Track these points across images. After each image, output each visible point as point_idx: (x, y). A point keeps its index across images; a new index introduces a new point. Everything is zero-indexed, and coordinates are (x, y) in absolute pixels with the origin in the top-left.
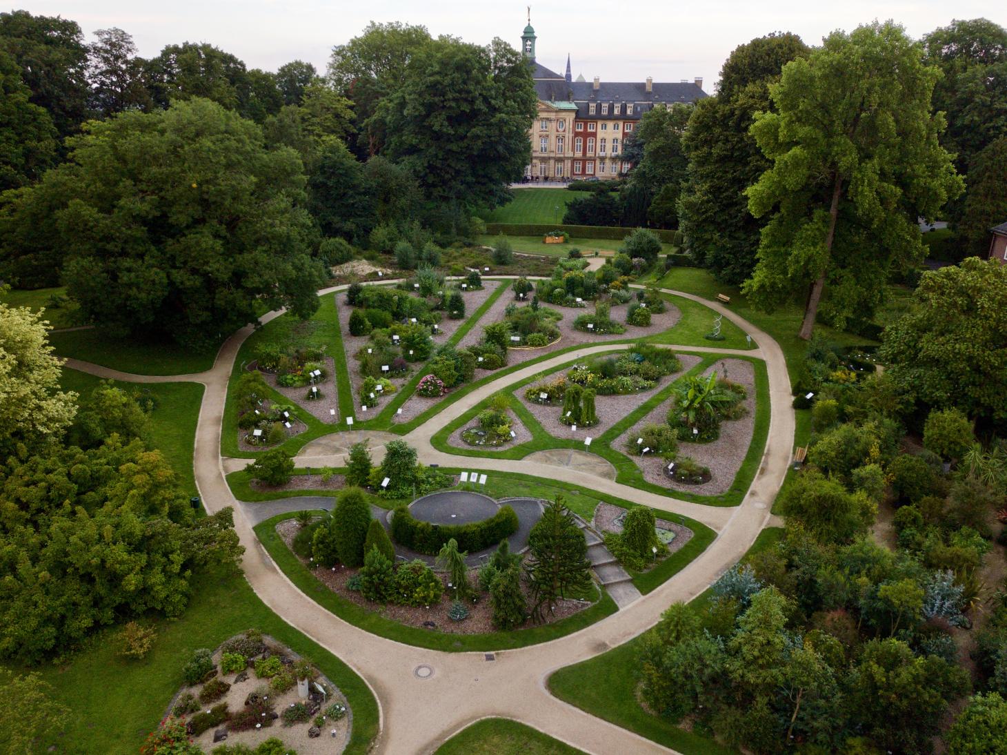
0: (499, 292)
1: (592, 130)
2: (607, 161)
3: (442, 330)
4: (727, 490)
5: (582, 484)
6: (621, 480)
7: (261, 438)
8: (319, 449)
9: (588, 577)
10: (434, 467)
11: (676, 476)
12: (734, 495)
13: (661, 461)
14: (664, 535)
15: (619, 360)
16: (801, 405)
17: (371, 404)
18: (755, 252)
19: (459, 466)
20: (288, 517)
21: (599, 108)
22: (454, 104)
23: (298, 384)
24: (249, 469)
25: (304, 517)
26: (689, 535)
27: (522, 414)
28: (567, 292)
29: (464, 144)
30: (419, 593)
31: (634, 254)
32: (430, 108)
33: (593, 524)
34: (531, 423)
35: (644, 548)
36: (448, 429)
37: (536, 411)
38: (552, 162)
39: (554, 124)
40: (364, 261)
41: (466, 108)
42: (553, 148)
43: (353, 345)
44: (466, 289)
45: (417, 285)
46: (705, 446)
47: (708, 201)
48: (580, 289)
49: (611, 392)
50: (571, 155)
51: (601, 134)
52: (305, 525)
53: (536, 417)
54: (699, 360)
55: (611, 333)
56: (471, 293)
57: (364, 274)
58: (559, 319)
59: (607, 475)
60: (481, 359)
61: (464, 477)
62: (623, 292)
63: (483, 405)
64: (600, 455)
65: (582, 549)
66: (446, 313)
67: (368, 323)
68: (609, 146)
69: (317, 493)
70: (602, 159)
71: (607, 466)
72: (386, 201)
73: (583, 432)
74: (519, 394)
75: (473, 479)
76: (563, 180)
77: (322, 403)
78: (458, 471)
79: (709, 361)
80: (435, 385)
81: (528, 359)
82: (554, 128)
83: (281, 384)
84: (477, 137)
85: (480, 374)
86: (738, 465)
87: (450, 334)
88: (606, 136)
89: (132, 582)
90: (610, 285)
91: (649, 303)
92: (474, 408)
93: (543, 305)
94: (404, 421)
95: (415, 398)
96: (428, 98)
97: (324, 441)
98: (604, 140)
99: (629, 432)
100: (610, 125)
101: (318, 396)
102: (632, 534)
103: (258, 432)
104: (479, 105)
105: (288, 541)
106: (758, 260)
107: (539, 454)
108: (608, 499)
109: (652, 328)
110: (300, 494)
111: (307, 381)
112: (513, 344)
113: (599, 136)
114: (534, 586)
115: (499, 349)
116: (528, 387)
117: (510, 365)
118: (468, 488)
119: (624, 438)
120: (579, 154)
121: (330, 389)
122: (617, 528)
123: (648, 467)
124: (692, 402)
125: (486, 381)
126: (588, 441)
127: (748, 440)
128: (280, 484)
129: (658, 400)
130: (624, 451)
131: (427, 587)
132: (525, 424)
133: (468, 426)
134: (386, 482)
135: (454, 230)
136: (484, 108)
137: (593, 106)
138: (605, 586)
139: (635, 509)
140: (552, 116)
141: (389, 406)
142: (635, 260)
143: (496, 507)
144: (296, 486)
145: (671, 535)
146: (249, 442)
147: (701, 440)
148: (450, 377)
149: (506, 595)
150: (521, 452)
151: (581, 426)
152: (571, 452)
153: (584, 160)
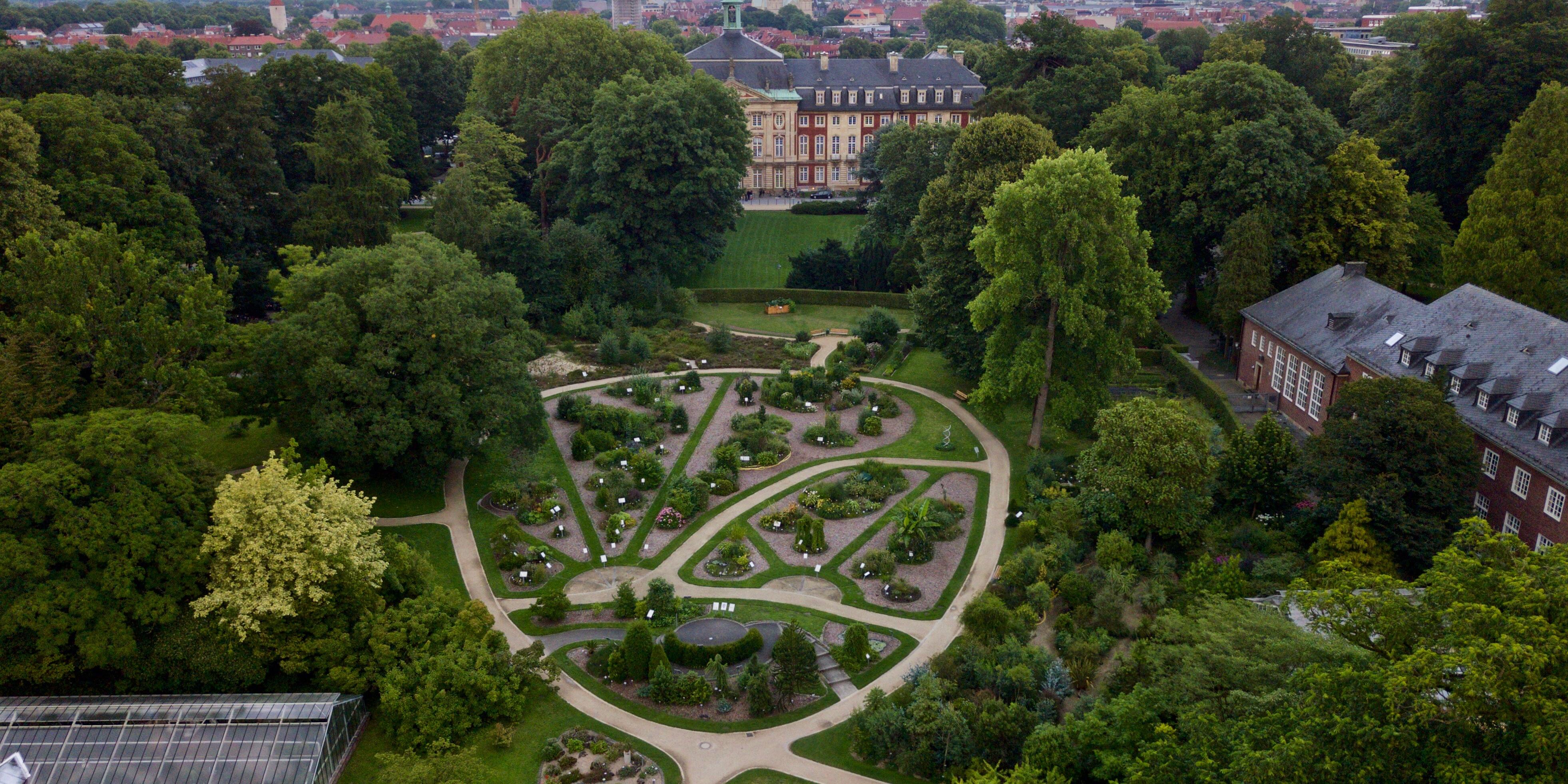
0: (721, 393)
1: (820, 126)
2: (842, 166)
3: (668, 449)
4: (932, 606)
5: (813, 607)
6: (846, 602)
7: (526, 579)
8: (581, 587)
9: (817, 677)
10: (687, 599)
11: (891, 596)
12: (937, 612)
13: (878, 582)
14: (877, 645)
15: (848, 480)
16: (1011, 523)
17: (618, 540)
18: (980, 362)
19: (711, 596)
20: (574, 646)
21: (829, 97)
22: (654, 158)
23: (540, 521)
24: (534, 608)
25: (591, 645)
26: (897, 644)
27: (759, 543)
28: (795, 396)
29: (666, 201)
30: (695, 695)
31: (869, 338)
32: (625, 163)
33: (821, 639)
34: (767, 552)
35: (861, 655)
36: (693, 562)
37: (770, 539)
38: (769, 170)
39: (770, 119)
40: (560, 354)
41: (668, 161)
42: (770, 151)
43: (582, 472)
44: (684, 392)
45: (630, 390)
46: (919, 568)
47: (940, 295)
48: (809, 391)
49: (840, 516)
50: (794, 159)
51: (832, 130)
52: (592, 653)
53: (771, 545)
54: (925, 475)
55: (842, 446)
56: (689, 397)
57: (565, 373)
58: (788, 430)
59: (834, 598)
60: (713, 485)
61: (716, 606)
62: (855, 392)
63: (721, 536)
64: (828, 580)
65: (814, 658)
66: (668, 426)
67: (592, 447)
68: (844, 145)
69: (592, 625)
70: (836, 163)
71: (834, 590)
72: (576, 271)
73: (815, 558)
74: (753, 521)
75: (724, 608)
76: (786, 194)
77: (569, 540)
78: (711, 601)
79: (936, 476)
80: (674, 518)
81: (759, 481)
82: (770, 125)
83: (525, 522)
84: (682, 195)
85: (716, 501)
86: (946, 582)
87: (677, 454)
88: (839, 133)
89: (494, 696)
90: (843, 382)
91: (881, 407)
92: (713, 538)
93: (770, 411)
94: (651, 555)
95: (655, 531)
96: (623, 153)
97: (583, 578)
98: (836, 138)
99: (854, 557)
100: (844, 118)
101: (565, 534)
102: (851, 645)
103: (524, 574)
104: (684, 157)
105: (581, 665)
106: (984, 371)
107: (775, 582)
108: (834, 619)
109: (883, 437)
110: (578, 627)
111: (549, 518)
112: (744, 464)
113: (831, 133)
114: (779, 686)
115: (729, 473)
116: (761, 515)
117: (743, 489)
118: (719, 616)
119: (849, 563)
120: (804, 157)
121: (570, 524)
122: (840, 641)
123: (869, 588)
124: (908, 528)
125: (720, 509)
126: (818, 568)
127: (957, 561)
128: (560, 619)
129: (882, 523)
130: (849, 575)
131: (701, 690)
132: (762, 553)
133: (710, 557)
134: (650, 614)
135: (659, 305)
136: (688, 160)
137: (820, 94)
138: (831, 685)
139: (852, 625)
140: (767, 109)
141: (633, 540)
142: (869, 346)
143: (745, 630)
144: (572, 619)
145: (883, 645)
146: (515, 583)
147: (916, 562)
148: (687, 509)
149: (759, 691)
150: (760, 581)
151: (812, 552)
152: (804, 578)
153: (812, 165)
